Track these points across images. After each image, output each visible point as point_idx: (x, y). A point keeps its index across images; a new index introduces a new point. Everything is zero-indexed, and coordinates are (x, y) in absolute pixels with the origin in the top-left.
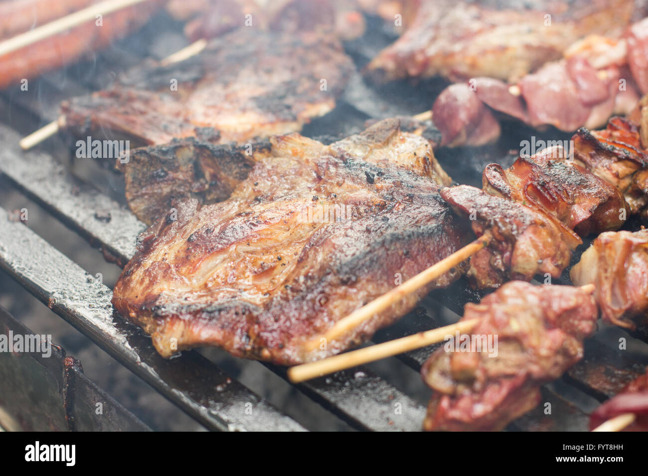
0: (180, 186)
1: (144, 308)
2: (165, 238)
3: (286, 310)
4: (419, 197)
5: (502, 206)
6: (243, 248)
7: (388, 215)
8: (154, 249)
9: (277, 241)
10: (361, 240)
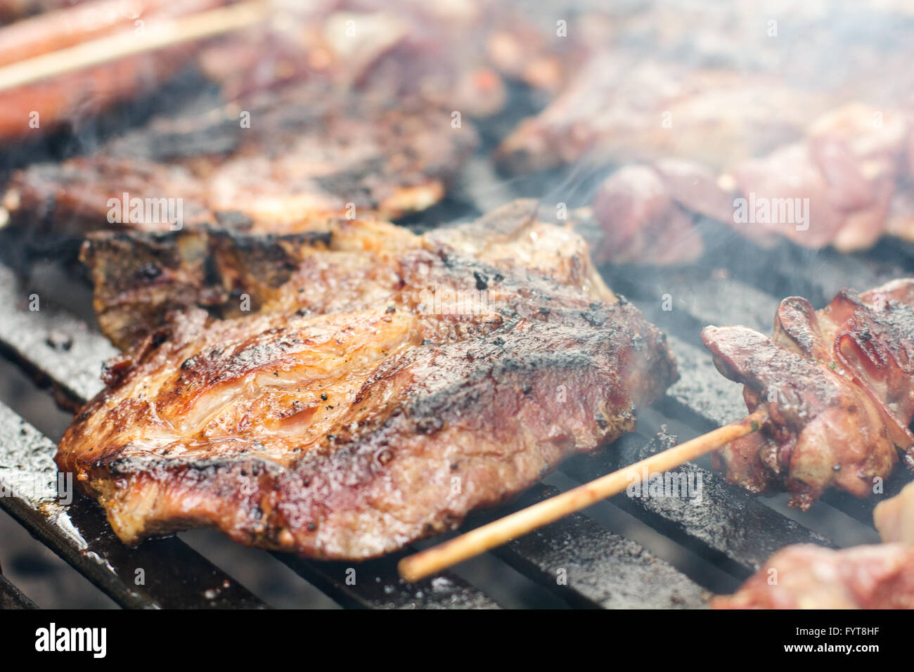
0: (181, 292)
1: (98, 465)
2: (148, 367)
3: (324, 470)
4: (558, 314)
5: (793, 369)
6: (267, 379)
7: (504, 337)
8: (128, 382)
9: (324, 371)
10: (457, 371)
